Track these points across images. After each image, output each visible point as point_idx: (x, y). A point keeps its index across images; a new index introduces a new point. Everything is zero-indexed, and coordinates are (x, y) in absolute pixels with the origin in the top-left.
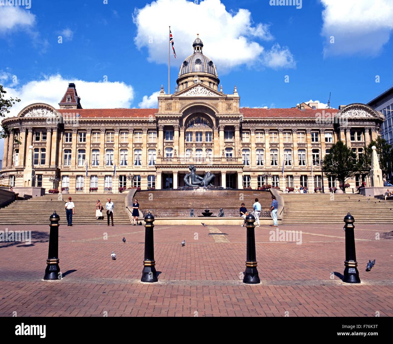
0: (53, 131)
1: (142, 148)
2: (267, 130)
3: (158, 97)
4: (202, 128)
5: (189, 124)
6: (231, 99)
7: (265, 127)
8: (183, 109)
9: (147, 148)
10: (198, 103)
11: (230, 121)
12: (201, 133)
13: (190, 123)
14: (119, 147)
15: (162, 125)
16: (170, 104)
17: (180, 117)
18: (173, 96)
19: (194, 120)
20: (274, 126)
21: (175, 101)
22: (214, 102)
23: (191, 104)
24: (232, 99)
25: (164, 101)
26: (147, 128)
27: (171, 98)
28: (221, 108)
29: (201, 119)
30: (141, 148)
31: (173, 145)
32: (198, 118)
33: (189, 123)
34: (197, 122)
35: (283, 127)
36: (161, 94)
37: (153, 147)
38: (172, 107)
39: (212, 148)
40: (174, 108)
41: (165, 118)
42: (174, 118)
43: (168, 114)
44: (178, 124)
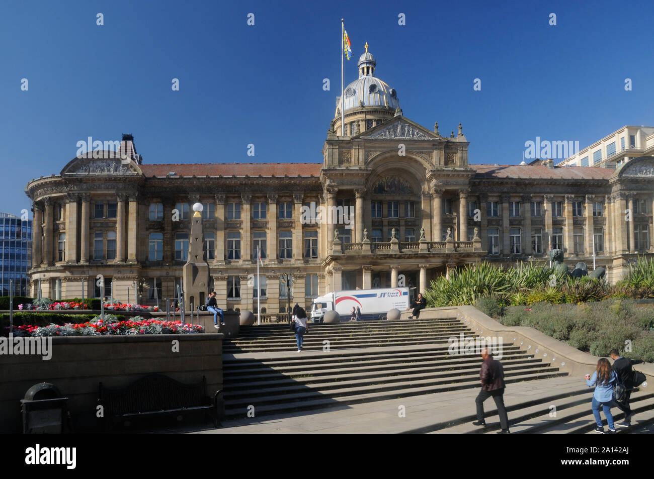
0: (130, 199)
2: (506, 197)
4: (397, 194)
7: (502, 193)
9: (303, 227)
11: (452, 183)
12: (396, 202)
15: (335, 188)
16: (349, 152)
17: (367, 174)
18: (354, 140)
19: (384, 181)
21: (358, 147)
22: (426, 149)
23: (385, 153)
24: (456, 146)
26: (302, 195)
27: (350, 143)
29: (397, 178)
32: (391, 178)
33: (376, 185)
34: (389, 183)
35: (531, 193)
38: (350, 158)
39: (415, 228)
40: (356, 159)
41: (341, 176)
42: (356, 176)
43: (347, 169)
44: (363, 187)
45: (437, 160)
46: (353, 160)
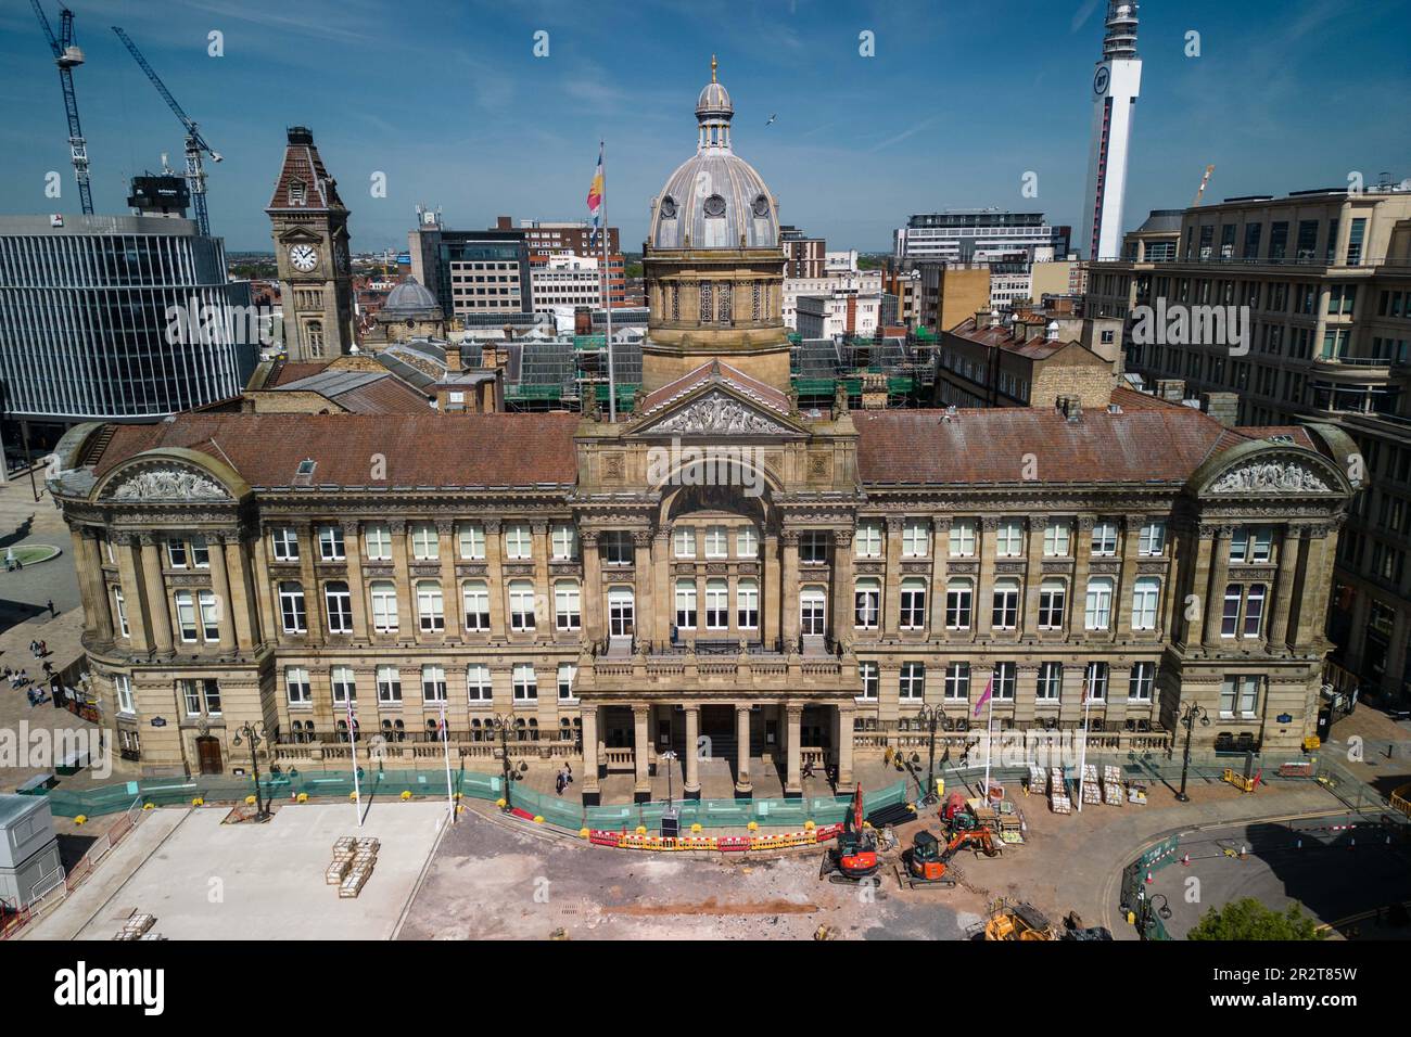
0: (227, 542)
1: (535, 576)
2: (942, 521)
4: (725, 515)
6: (829, 440)
7: (935, 512)
9: (550, 576)
11: (819, 519)
12: (722, 527)
14: (459, 573)
15: (594, 529)
16: (618, 457)
17: (651, 507)
18: (626, 436)
20: (970, 508)
21: (635, 448)
22: (769, 449)
24: (831, 442)
25: (597, 448)
26: (545, 517)
27: (620, 441)
28: (790, 473)
30: (531, 578)
35: (998, 512)
37: (569, 575)
38: (622, 468)
39: (757, 579)
41: (604, 512)
42: (632, 512)
43: (612, 499)
44: (646, 528)
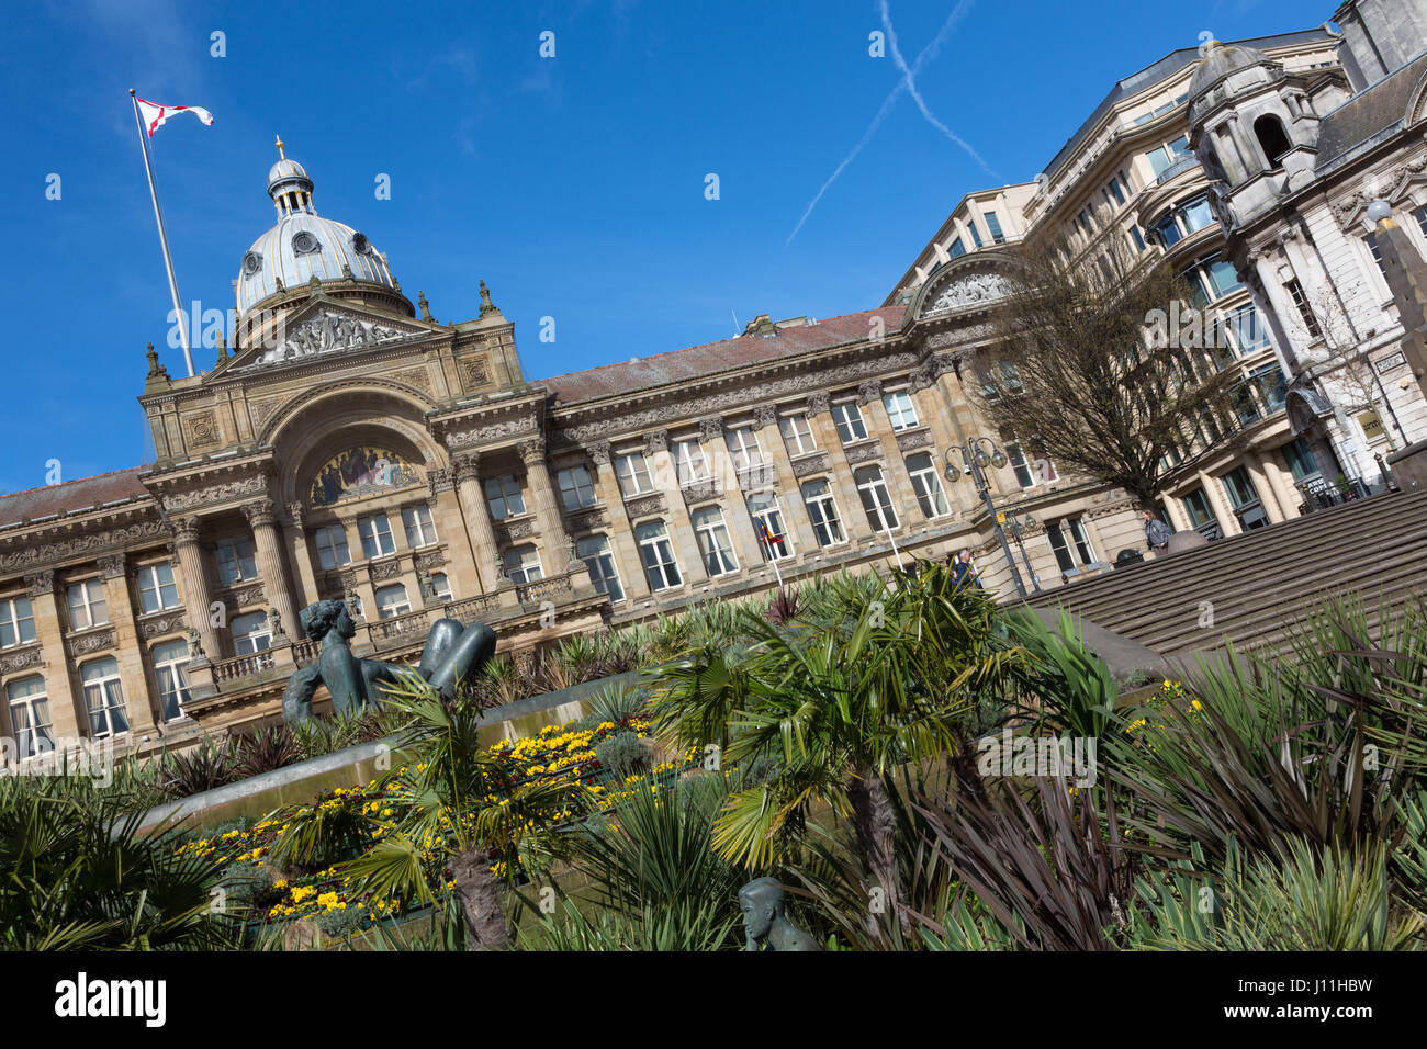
1: (117, 647)
2: (657, 437)
3: (139, 399)
4: (377, 494)
5: (317, 489)
6: (478, 338)
7: (644, 428)
8: (272, 425)
10: (334, 385)
12: (380, 514)
13: (321, 484)
15: (186, 516)
16: (206, 415)
17: (263, 461)
18: (213, 381)
19: (335, 466)
20: (683, 414)
21: (228, 398)
22: (408, 365)
23: (305, 397)
24: (483, 340)
25: (174, 408)
26: (121, 553)
27: (206, 391)
28: (440, 387)
29: (367, 454)
30: (112, 652)
31: (265, 596)
32: (351, 456)
33: (317, 483)
34: (350, 471)
35: (717, 411)
36: (154, 380)
37: (169, 631)
38: (215, 428)
39: (444, 570)
40: (230, 430)
41: (197, 483)
42: (238, 474)
43: (207, 460)
44: (263, 498)
45: (442, 386)
46: (221, 433)
